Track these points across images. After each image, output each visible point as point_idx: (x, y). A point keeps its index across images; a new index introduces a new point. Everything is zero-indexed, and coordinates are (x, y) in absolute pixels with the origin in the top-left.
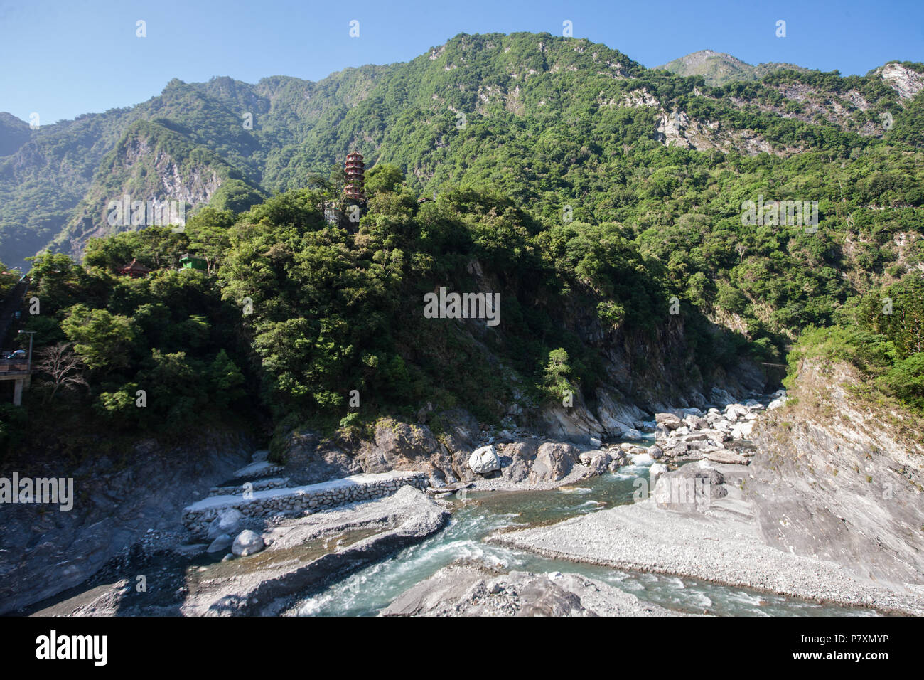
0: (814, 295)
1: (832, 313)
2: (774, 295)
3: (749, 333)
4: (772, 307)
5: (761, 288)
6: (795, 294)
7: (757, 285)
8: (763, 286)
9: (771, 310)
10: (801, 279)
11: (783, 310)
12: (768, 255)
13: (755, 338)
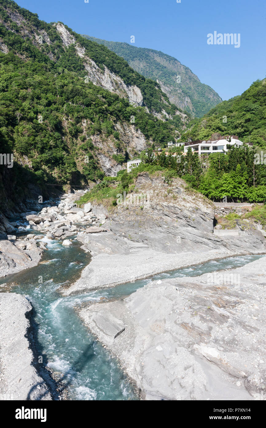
0: (55, 147)
1: (63, 158)
2: (39, 145)
3: (33, 167)
4: (38, 153)
5: (33, 141)
6: (47, 146)
7: (31, 139)
8: (34, 140)
9: (37, 154)
10: (48, 138)
11: (43, 155)
12: (32, 122)
13: (36, 170)
